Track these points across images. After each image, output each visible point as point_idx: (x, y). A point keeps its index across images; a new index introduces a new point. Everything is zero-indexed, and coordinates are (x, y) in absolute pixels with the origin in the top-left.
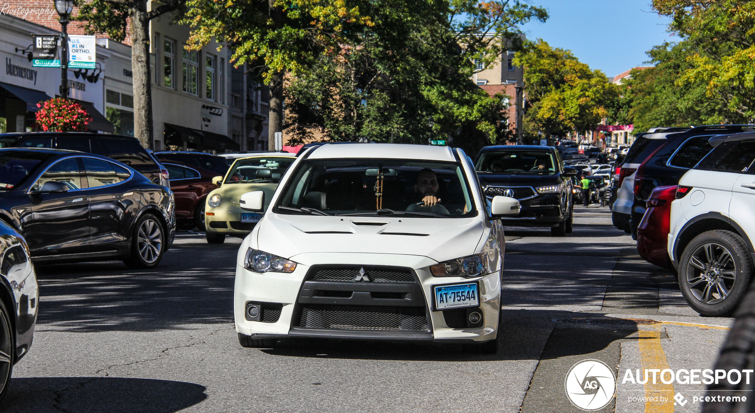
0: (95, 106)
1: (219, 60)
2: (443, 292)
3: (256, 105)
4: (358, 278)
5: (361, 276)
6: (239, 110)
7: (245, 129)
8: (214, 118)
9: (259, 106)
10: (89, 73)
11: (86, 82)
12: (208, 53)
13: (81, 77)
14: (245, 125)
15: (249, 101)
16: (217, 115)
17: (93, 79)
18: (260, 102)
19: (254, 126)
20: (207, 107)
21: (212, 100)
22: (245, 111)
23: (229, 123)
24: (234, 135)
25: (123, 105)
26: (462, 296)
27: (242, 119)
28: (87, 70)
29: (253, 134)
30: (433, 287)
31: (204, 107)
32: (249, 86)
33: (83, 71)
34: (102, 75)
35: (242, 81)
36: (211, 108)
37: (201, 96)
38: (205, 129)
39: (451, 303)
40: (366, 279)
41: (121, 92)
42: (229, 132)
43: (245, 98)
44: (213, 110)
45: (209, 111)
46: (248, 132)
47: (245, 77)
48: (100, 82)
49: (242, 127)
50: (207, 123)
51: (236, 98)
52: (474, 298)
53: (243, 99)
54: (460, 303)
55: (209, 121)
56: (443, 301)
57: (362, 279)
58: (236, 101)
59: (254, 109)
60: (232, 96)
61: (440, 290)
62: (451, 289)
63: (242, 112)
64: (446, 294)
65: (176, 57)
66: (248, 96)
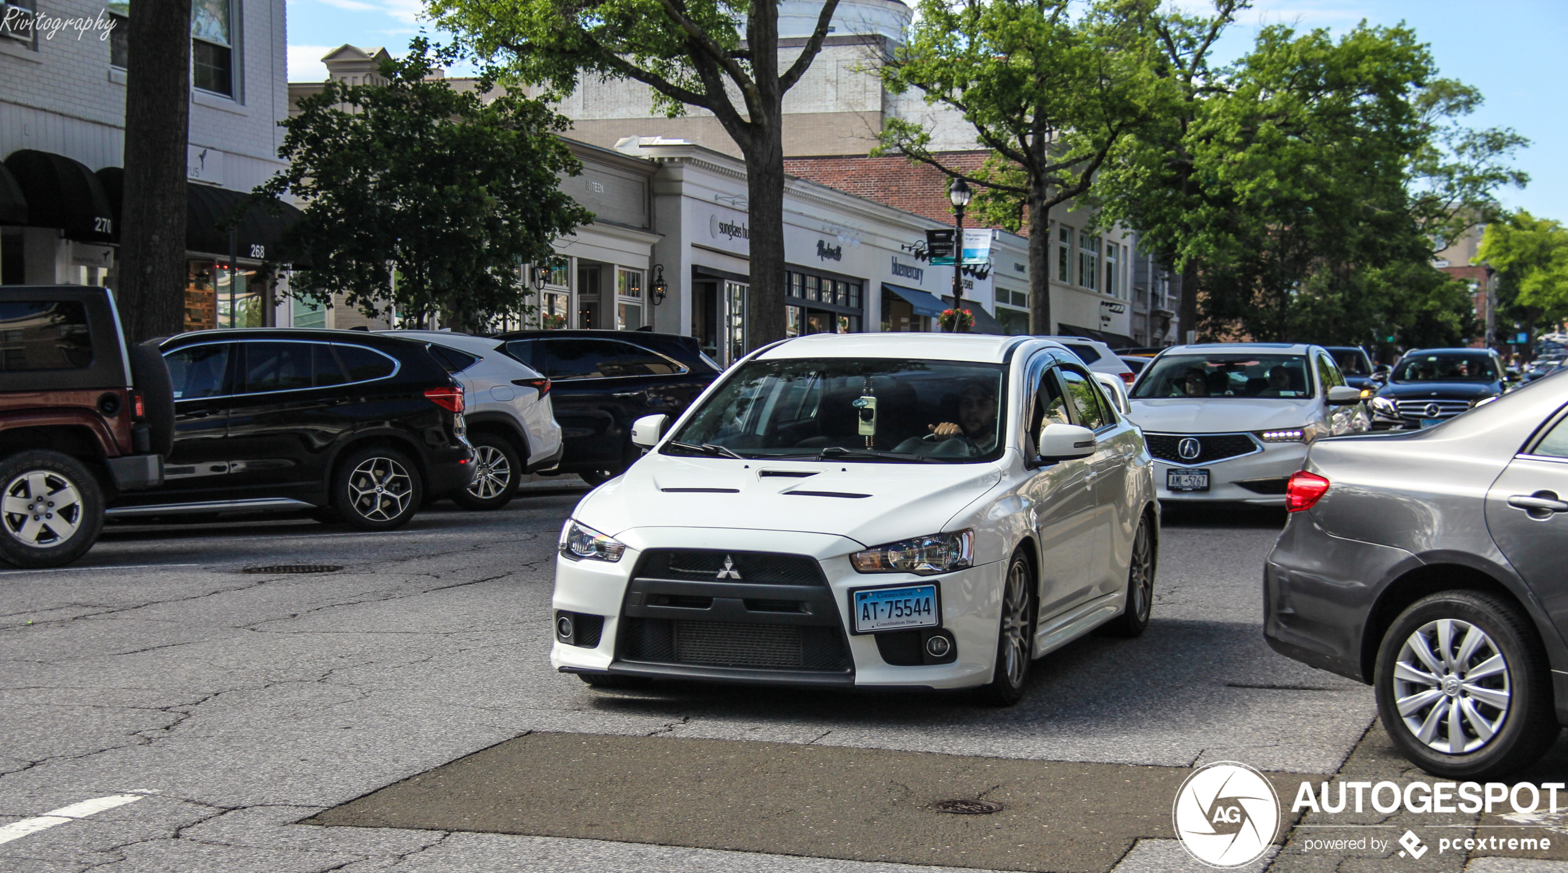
0: (984, 306)
1: (1121, 249)
2: (868, 601)
3: (1163, 299)
4: (722, 574)
5: (727, 569)
6: (1142, 306)
7: (1149, 328)
8: (1113, 316)
9: (1166, 302)
10: (978, 270)
11: (975, 279)
12: (1109, 241)
13: (969, 274)
14: (1148, 324)
15: (1155, 295)
16: (1118, 312)
17: (982, 276)
18: (1167, 295)
19: (1159, 324)
20: (1107, 304)
21: (1112, 296)
22: (1149, 307)
23: (1132, 322)
24: (1136, 336)
25: (1013, 303)
26: (906, 607)
27: (1145, 316)
28: (976, 266)
29: (1157, 335)
30: (851, 591)
31: (1103, 303)
32: (1155, 278)
33: (972, 268)
34: (991, 272)
35: (1147, 272)
36: (1111, 305)
37: (1100, 291)
38: (1104, 329)
39: (885, 620)
40: (735, 574)
41: (1011, 289)
42: (1131, 332)
43: (1150, 291)
44: (1113, 307)
45: (1108, 308)
46: (1153, 332)
47: (1150, 266)
48: (989, 279)
49: (1146, 326)
50: (1106, 322)
51: (1139, 291)
52: (929, 611)
53: (1146, 293)
54: (900, 620)
55: (1109, 319)
56: (868, 617)
57: (728, 575)
58: (1139, 296)
59: (1160, 305)
60: (1135, 289)
61: (863, 597)
62: (886, 596)
63: (1146, 308)
64: (874, 604)
65: (1072, 247)
66: (1153, 289)
